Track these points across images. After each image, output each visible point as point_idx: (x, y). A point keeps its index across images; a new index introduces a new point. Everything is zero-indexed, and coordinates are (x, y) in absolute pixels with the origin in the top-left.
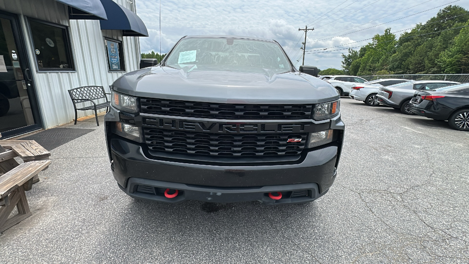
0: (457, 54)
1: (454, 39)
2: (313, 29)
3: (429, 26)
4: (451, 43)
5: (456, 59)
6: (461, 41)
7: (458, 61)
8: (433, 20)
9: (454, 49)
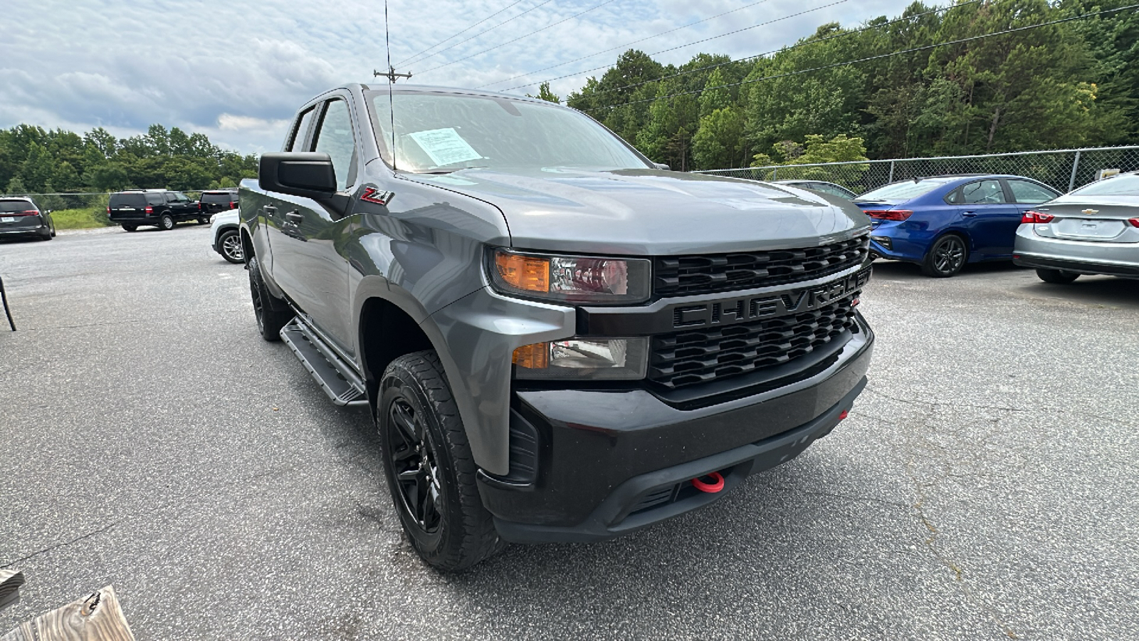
0: (658, 136)
1: (649, 108)
2: (409, 76)
3: (608, 84)
4: (646, 116)
5: (660, 145)
6: (661, 113)
7: (663, 148)
8: (612, 72)
9: (654, 126)
